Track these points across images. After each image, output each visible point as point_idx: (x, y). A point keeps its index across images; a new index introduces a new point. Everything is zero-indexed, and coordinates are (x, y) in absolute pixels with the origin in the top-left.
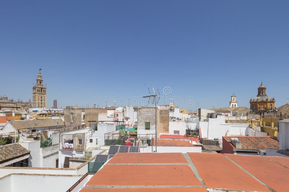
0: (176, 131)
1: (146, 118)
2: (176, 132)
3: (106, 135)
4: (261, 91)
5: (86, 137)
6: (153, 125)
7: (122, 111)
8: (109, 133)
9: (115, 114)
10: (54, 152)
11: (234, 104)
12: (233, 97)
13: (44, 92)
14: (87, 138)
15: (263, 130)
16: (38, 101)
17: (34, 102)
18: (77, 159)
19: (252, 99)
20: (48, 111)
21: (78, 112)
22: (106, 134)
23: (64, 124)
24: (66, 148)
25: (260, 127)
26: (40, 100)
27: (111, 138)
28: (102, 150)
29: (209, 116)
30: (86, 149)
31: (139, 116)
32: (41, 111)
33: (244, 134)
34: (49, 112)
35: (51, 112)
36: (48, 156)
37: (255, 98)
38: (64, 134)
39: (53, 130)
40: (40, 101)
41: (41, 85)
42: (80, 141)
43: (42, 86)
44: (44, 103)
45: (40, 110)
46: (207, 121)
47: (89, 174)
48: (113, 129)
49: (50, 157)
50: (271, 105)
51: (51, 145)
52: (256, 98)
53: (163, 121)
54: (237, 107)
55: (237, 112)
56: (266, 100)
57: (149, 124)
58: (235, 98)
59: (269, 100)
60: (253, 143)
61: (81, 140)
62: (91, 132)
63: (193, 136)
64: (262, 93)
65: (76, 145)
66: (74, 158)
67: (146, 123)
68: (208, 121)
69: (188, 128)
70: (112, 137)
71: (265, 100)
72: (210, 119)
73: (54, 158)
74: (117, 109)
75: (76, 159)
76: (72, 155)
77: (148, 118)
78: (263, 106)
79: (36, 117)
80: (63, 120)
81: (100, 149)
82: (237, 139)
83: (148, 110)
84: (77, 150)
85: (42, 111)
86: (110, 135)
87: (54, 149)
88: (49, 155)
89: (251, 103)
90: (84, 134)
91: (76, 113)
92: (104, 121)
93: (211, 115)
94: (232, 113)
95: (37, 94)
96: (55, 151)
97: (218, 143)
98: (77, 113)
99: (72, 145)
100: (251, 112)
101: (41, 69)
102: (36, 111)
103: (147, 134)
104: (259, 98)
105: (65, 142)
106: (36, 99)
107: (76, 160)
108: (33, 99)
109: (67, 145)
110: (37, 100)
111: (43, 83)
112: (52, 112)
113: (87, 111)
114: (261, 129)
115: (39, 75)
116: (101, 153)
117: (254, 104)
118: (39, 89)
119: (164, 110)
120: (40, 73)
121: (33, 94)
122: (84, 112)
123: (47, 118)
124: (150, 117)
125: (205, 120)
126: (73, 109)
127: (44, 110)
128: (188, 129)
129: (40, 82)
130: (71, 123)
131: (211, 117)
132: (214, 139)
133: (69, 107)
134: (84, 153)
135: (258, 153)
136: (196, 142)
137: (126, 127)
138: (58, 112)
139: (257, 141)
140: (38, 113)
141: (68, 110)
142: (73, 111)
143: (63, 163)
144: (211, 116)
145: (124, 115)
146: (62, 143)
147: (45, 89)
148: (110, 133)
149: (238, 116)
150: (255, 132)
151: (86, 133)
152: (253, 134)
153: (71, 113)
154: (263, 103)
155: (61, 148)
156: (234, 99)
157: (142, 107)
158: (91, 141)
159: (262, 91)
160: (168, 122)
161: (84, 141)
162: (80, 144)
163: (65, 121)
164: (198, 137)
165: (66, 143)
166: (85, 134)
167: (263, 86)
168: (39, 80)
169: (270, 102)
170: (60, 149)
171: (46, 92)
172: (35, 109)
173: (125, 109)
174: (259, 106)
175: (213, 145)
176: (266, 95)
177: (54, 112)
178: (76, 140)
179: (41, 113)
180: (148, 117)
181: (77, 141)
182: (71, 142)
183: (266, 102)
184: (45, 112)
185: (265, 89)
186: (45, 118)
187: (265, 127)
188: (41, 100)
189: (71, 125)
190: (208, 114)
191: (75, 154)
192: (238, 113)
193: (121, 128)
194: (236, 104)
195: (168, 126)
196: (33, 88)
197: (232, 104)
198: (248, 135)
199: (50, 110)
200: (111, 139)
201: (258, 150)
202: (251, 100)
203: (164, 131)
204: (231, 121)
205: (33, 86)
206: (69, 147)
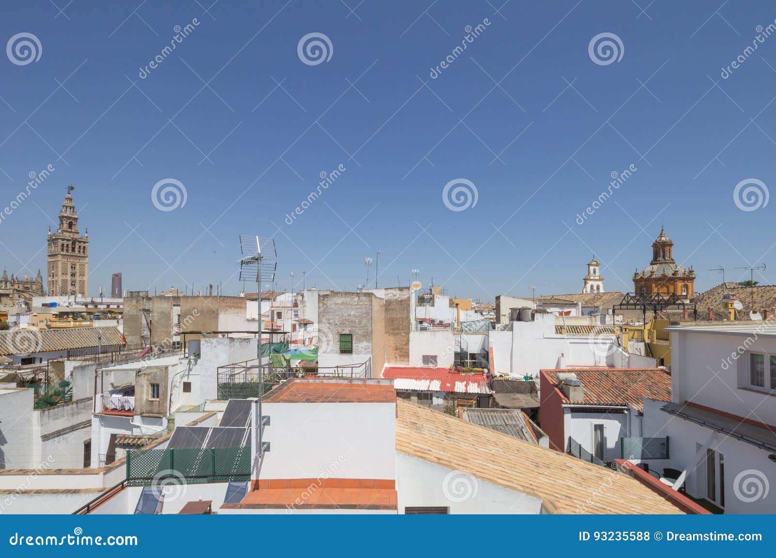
0: (428, 356)
1: (343, 324)
2: (427, 359)
3: (221, 370)
4: (661, 250)
5: (170, 376)
6: (360, 341)
7: (290, 305)
8: (232, 366)
9: (273, 312)
10: (79, 422)
11: (595, 284)
12: (593, 265)
13: (82, 250)
14: (176, 378)
15: (650, 351)
16: (64, 277)
17: (50, 279)
18: (139, 439)
19: (639, 272)
20: (86, 306)
21: (164, 306)
22: (222, 367)
23: (124, 339)
24: (115, 409)
25: (642, 344)
26: (69, 274)
27: (239, 380)
28: (205, 414)
29: (515, 316)
30: (173, 410)
31: (323, 316)
32: (67, 304)
33: (603, 364)
34: (90, 306)
35: (96, 306)
36: (59, 433)
37: (646, 268)
38: (110, 368)
39: (79, 358)
40: (69, 277)
41: (71, 232)
42: (155, 388)
43: (76, 236)
44: (82, 283)
45: (64, 302)
46: (507, 330)
47: (130, 486)
48: (250, 353)
49: (66, 436)
50: (686, 286)
51: (69, 401)
52: (649, 268)
53: (394, 329)
54: (602, 291)
55: (597, 304)
56: (673, 274)
57: (348, 339)
58: (597, 268)
59: (680, 275)
60: (616, 387)
61: (158, 386)
62: (187, 361)
63: (471, 371)
64: (664, 257)
65: (141, 399)
66: (130, 438)
67: (341, 335)
68: (511, 329)
69: (461, 349)
70: (241, 376)
71: (669, 273)
72: (516, 323)
73: (77, 439)
74: (279, 298)
75: (134, 439)
76: (131, 427)
77: (347, 323)
78: (665, 289)
79: (49, 323)
80: (121, 328)
81: (204, 411)
82: (573, 376)
83: (348, 299)
84: (144, 415)
85: (70, 303)
86: (237, 371)
87: (78, 414)
88: (64, 430)
89: (635, 281)
90: (167, 368)
91: (155, 310)
92: (231, 332)
93: (520, 312)
94: (582, 307)
95: (60, 258)
96: (82, 418)
97: (535, 386)
98: (160, 310)
99: (131, 399)
100: (624, 305)
101: (72, 188)
102: (53, 305)
103: (337, 367)
104: (655, 270)
105: (112, 393)
106: (57, 271)
107: (135, 442)
108: (49, 271)
109: (117, 400)
110: (60, 273)
111: (78, 227)
112: (99, 306)
113: (187, 305)
114: (646, 350)
115: (66, 202)
116: (196, 423)
117: (643, 283)
118: (65, 242)
119: (396, 300)
120: (71, 199)
121: (49, 256)
122: (179, 305)
123: (77, 324)
124: (354, 319)
125: (505, 328)
126: (149, 299)
127: (77, 303)
128: (459, 351)
129: (70, 225)
130: (143, 337)
131: (519, 318)
132: (526, 378)
133: (139, 292)
134: (165, 421)
135: (626, 412)
136: (479, 385)
137: (292, 347)
138: (118, 307)
139: (626, 380)
140: (55, 311)
141: (134, 302)
142: (148, 305)
143: (106, 454)
144: (519, 315)
145: (296, 315)
146: (102, 396)
147: (84, 243)
148: (236, 366)
149: (595, 316)
150: (629, 358)
151: (173, 366)
152: (625, 363)
153: (144, 310)
154: (664, 280)
155: (99, 409)
156: (595, 272)
157: (332, 292)
158: (187, 387)
159: (664, 252)
160: (408, 333)
161: (166, 388)
162: (154, 397)
163: (126, 333)
164: (486, 371)
165: (114, 396)
166: (170, 368)
167: (665, 237)
168: (66, 217)
169: (683, 279)
170: (97, 411)
171: (88, 252)
172: (49, 300)
173: (300, 298)
174: (655, 290)
175: (522, 393)
176: (672, 260)
177: (105, 306)
178: (142, 386)
179: (68, 310)
180: (348, 321)
181: (145, 387)
182: (129, 391)
183: (673, 279)
184: (77, 306)
185: (671, 245)
186: (72, 324)
187: (655, 342)
188: (73, 275)
189: (142, 344)
190: (513, 310)
191: (139, 424)
192: (601, 308)
193: (276, 351)
194: (600, 283)
195: (407, 343)
196: (49, 240)
197: (590, 283)
198: (613, 366)
199: (92, 303)
200: (242, 381)
201: (625, 406)
202: (636, 274)
203: (396, 357)
204: (575, 330)
205: (49, 233)
206: (123, 406)
